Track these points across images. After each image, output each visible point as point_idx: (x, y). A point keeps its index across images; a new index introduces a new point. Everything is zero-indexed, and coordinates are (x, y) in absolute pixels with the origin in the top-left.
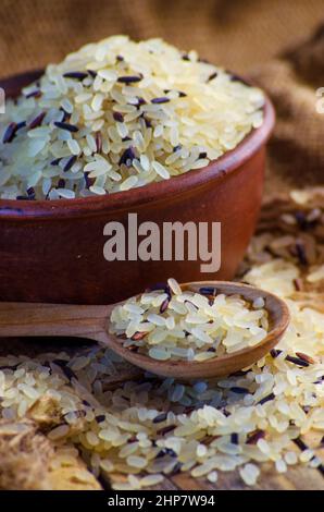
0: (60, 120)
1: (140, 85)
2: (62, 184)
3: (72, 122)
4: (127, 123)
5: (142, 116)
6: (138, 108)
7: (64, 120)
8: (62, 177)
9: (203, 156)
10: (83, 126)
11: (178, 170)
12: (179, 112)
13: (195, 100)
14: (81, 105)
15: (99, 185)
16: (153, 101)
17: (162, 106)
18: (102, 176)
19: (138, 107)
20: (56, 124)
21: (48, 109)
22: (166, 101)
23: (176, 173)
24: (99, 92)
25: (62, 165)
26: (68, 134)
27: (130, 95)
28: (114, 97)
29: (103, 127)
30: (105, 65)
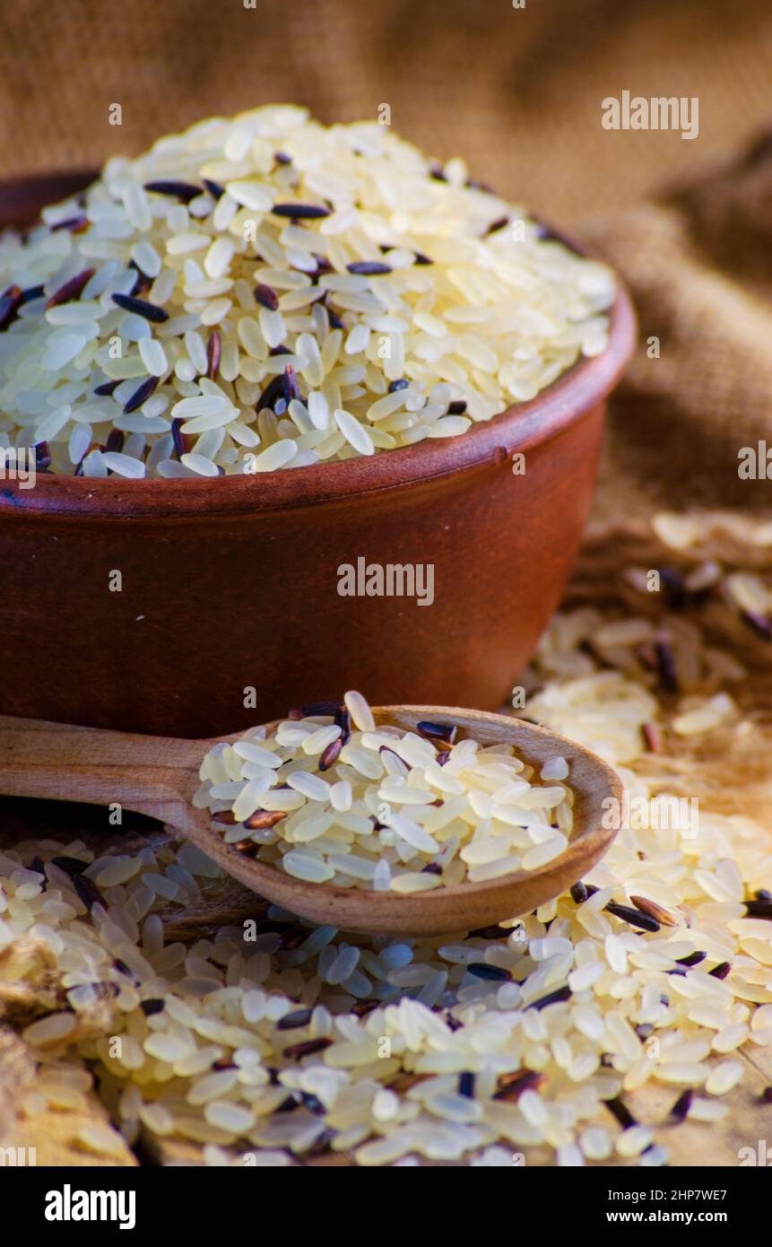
0: (126, 291)
1: (325, 226)
2: (116, 442)
3: (155, 298)
4: (286, 314)
5: (322, 300)
6: (315, 282)
7: (136, 291)
8: (118, 425)
9: (457, 409)
10: (180, 310)
11: (396, 435)
12: (410, 300)
13: (453, 276)
14: (181, 259)
15: (204, 453)
16: (352, 269)
17: (373, 282)
18: (213, 432)
19: (314, 277)
20: (118, 299)
21: (101, 262)
22: (382, 270)
23: (391, 443)
24: (226, 233)
25: (122, 396)
26: (143, 324)
27: (298, 248)
28: (259, 250)
29: (227, 316)
30: (246, 170)
